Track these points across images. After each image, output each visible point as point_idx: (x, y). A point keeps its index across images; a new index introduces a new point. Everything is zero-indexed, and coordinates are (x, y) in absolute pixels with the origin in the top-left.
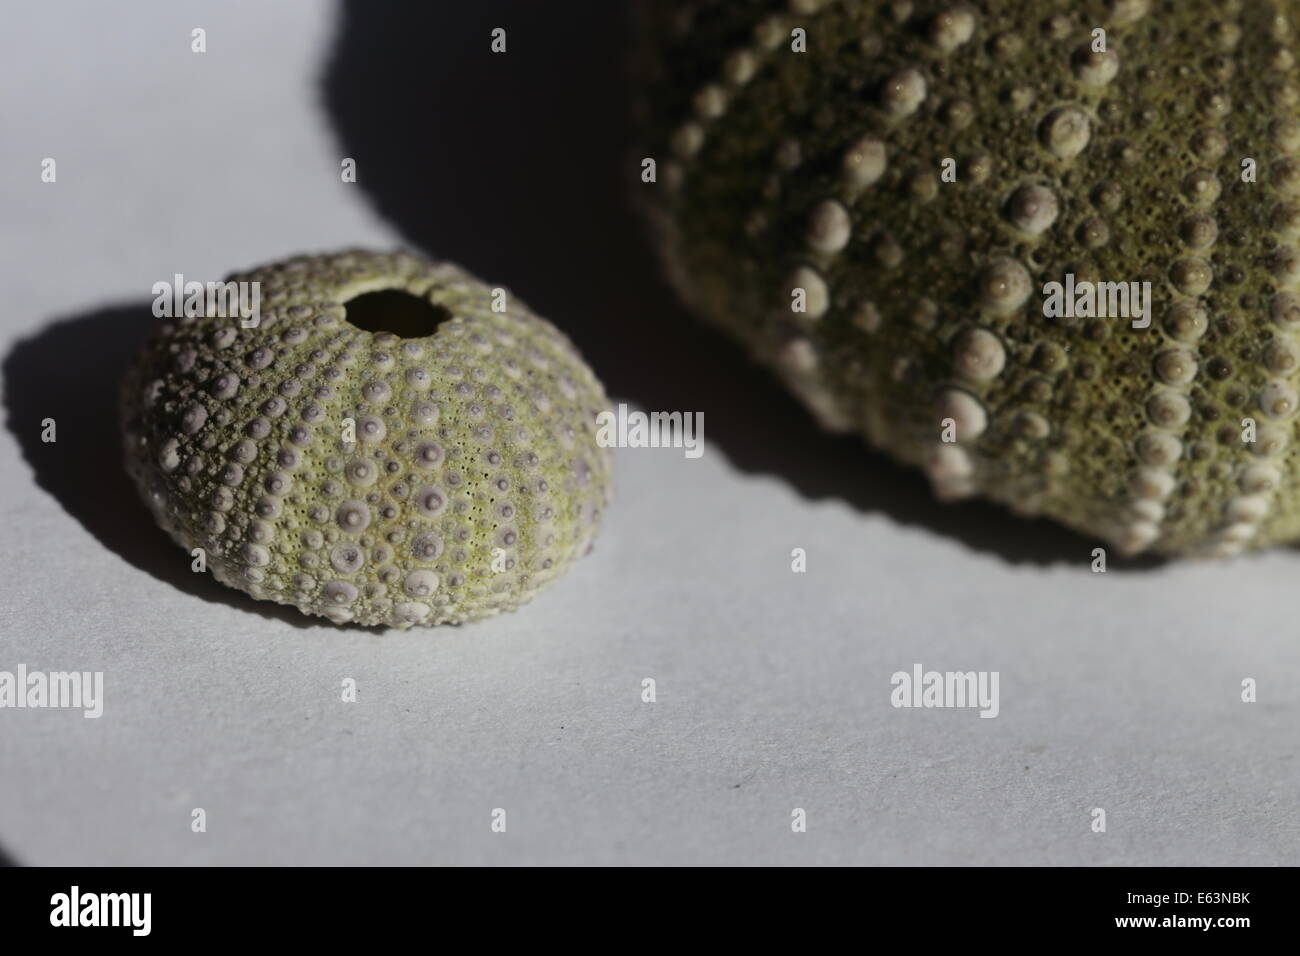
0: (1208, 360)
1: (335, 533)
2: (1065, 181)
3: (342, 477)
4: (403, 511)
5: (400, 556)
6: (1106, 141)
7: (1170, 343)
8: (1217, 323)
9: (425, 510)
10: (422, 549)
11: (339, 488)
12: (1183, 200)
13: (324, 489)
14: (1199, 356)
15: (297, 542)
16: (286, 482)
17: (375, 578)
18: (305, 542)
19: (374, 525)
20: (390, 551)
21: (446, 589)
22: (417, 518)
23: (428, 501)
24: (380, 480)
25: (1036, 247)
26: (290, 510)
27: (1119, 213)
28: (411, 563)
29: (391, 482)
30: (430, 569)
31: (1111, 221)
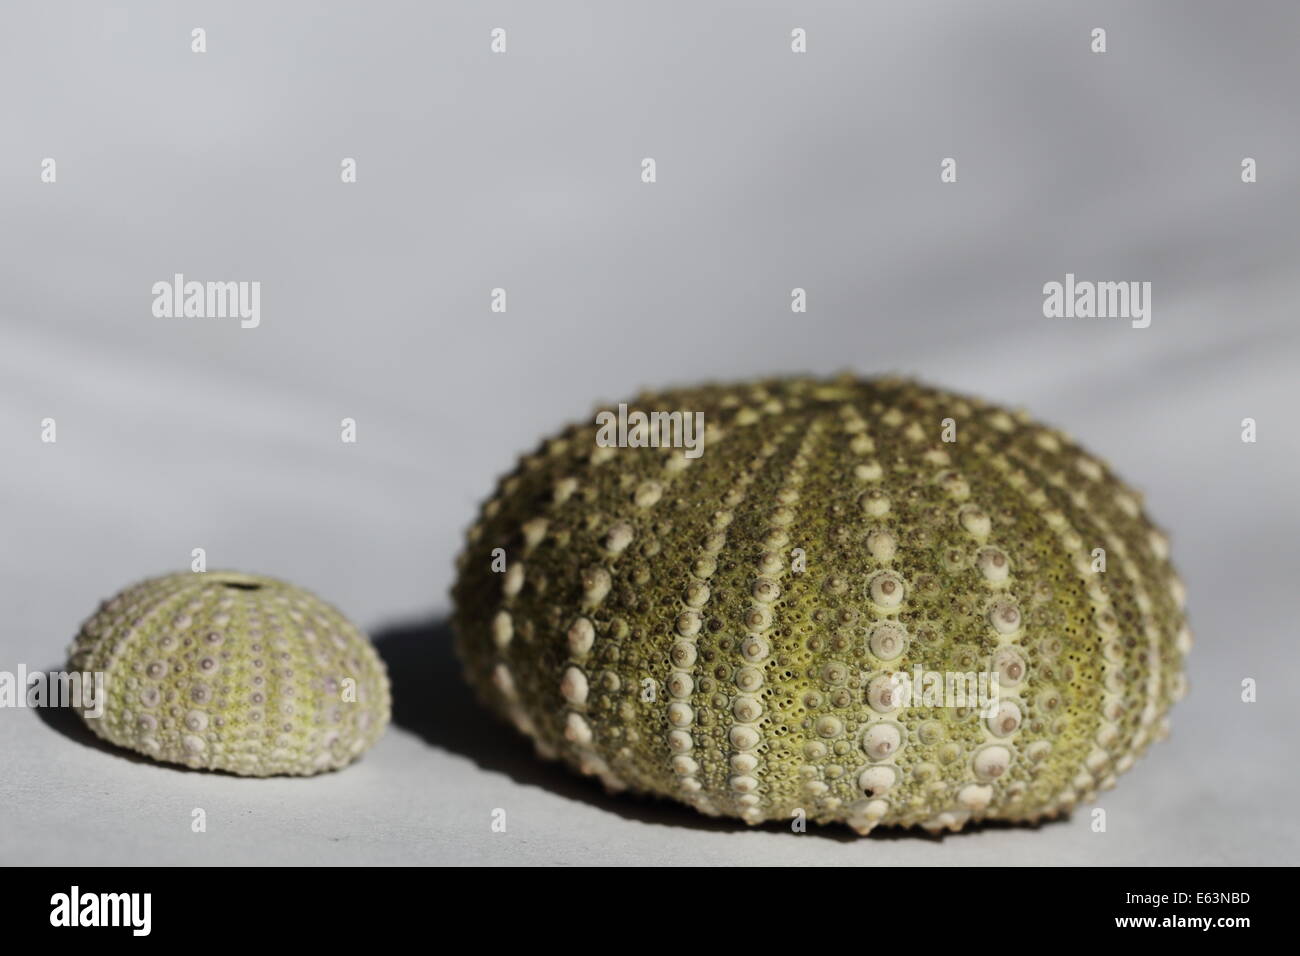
0: (708, 619)
1: (145, 680)
2: (640, 520)
3: (155, 646)
4: (189, 669)
5: (183, 698)
6: (670, 499)
7: (686, 608)
8: (716, 595)
9: (202, 670)
10: (196, 695)
11: (152, 653)
12: (708, 525)
13: (143, 652)
14: (703, 616)
15: (122, 685)
16: (122, 648)
17: (167, 713)
18: (127, 687)
19: (169, 676)
20: (177, 694)
21: (213, 728)
22: (196, 674)
23: (204, 664)
24: (179, 649)
25: (616, 560)
26: (121, 665)
27: (668, 535)
28: (190, 704)
29: (184, 652)
30: (202, 710)
31: (662, 540)
